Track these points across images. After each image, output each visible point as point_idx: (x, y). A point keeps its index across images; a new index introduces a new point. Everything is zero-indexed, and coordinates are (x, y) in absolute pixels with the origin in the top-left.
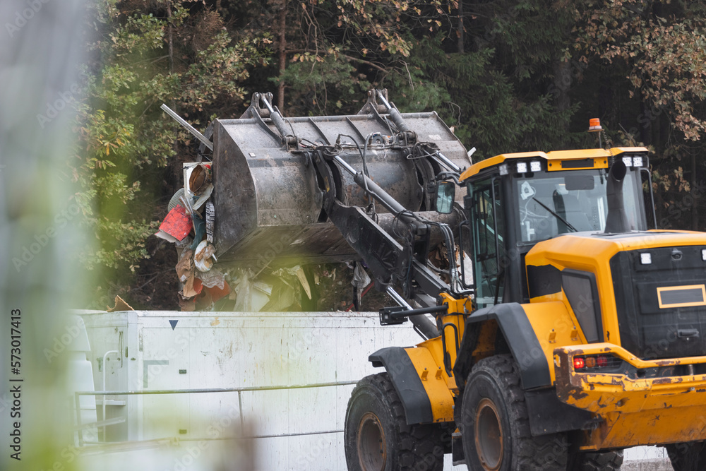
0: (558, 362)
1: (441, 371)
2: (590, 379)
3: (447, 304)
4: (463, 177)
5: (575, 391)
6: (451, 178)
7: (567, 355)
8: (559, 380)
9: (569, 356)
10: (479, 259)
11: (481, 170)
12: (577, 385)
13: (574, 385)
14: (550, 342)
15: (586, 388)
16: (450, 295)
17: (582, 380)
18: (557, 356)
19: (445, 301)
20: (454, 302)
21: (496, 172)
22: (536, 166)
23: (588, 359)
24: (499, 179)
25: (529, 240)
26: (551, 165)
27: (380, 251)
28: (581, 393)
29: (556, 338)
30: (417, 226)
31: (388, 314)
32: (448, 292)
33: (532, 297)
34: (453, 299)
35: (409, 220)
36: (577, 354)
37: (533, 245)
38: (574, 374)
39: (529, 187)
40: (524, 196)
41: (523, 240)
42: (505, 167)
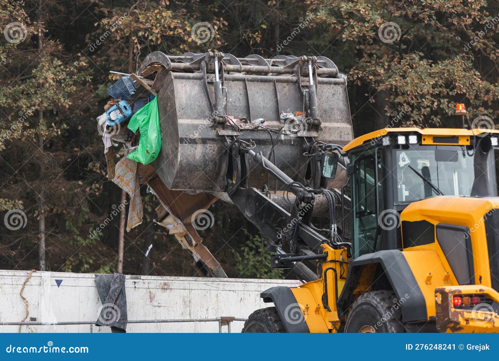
0: (439, 299)
1: (320, 308)
2: (467, 315)
3: (327, 253)
4: (346, 148)
5: (453, 325)
6: (335, 149)
7: (447, 293)
8: (439, 315)
9: (450, 295)
10: (358, 216)
11: (365, 142)
12: (455, 320)
13: (453, 320)
14: (427, 283)
15: (463, 323)
16: (330, 246)
17: (459, 315)
18: (438, 294)
19: (325, 250)
20: (332, 251)
21: (380, 143)
22: (413, 139)
23: (464, 298)
24: (382, 149)
25: (404, 200)
26: (424, 140)
27: (271, 219)
28: (458, 326)
29: (432, 281)
30: (304, 194)
31: (278, 259)
32: (328, 243)
33: (405, 248)
34: (332, 249)
35: (297, 190)
36: (456, 293)
37: (408, 205)
38: (453, 310)
39: (406, 157)
40: (402, 164)
41: (399, 200)
42: (388, 138)
